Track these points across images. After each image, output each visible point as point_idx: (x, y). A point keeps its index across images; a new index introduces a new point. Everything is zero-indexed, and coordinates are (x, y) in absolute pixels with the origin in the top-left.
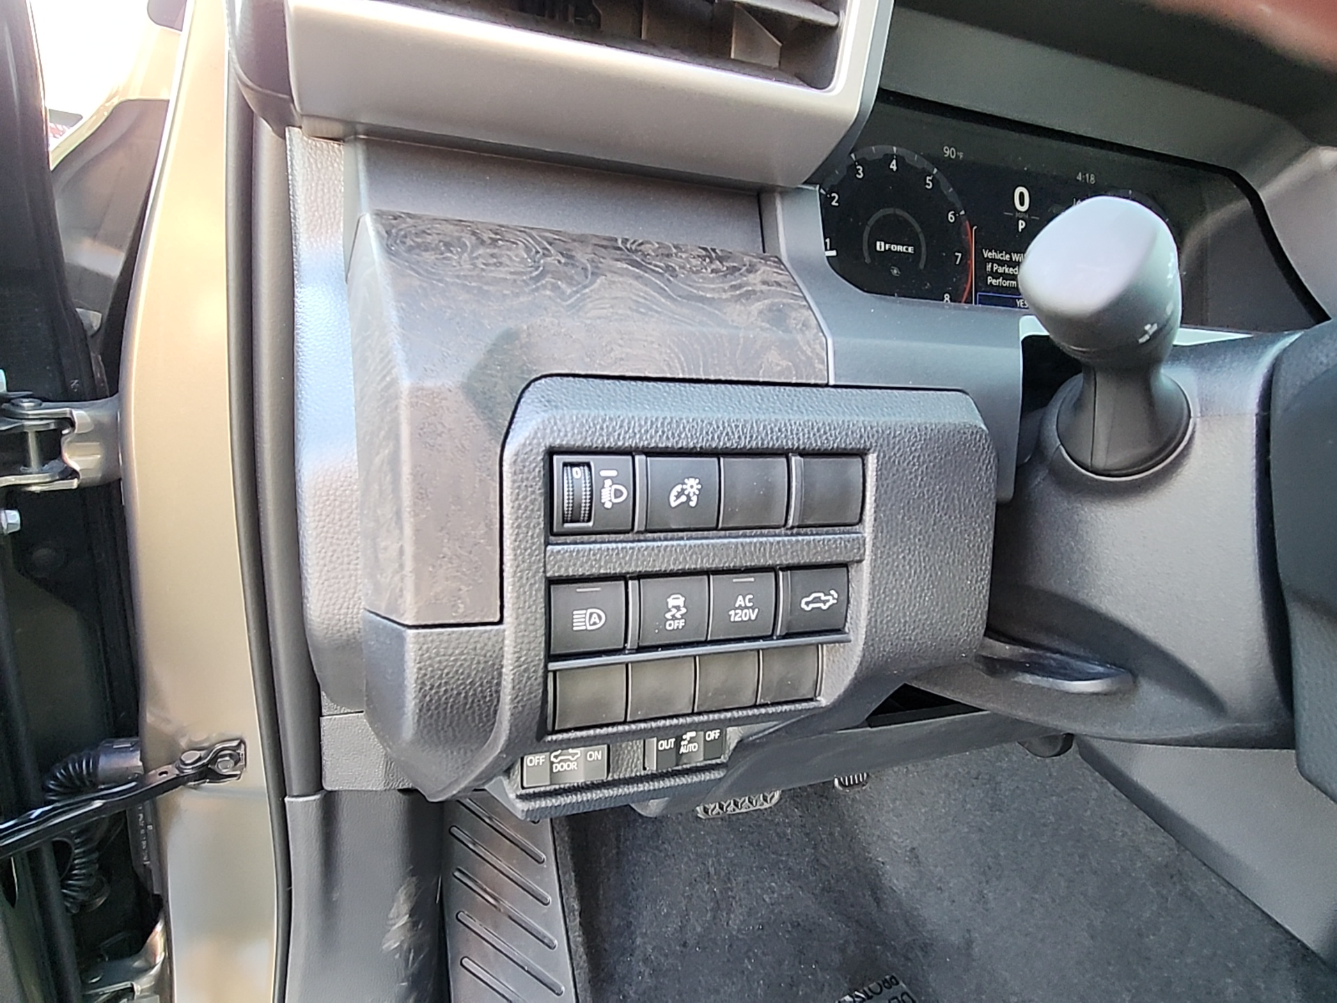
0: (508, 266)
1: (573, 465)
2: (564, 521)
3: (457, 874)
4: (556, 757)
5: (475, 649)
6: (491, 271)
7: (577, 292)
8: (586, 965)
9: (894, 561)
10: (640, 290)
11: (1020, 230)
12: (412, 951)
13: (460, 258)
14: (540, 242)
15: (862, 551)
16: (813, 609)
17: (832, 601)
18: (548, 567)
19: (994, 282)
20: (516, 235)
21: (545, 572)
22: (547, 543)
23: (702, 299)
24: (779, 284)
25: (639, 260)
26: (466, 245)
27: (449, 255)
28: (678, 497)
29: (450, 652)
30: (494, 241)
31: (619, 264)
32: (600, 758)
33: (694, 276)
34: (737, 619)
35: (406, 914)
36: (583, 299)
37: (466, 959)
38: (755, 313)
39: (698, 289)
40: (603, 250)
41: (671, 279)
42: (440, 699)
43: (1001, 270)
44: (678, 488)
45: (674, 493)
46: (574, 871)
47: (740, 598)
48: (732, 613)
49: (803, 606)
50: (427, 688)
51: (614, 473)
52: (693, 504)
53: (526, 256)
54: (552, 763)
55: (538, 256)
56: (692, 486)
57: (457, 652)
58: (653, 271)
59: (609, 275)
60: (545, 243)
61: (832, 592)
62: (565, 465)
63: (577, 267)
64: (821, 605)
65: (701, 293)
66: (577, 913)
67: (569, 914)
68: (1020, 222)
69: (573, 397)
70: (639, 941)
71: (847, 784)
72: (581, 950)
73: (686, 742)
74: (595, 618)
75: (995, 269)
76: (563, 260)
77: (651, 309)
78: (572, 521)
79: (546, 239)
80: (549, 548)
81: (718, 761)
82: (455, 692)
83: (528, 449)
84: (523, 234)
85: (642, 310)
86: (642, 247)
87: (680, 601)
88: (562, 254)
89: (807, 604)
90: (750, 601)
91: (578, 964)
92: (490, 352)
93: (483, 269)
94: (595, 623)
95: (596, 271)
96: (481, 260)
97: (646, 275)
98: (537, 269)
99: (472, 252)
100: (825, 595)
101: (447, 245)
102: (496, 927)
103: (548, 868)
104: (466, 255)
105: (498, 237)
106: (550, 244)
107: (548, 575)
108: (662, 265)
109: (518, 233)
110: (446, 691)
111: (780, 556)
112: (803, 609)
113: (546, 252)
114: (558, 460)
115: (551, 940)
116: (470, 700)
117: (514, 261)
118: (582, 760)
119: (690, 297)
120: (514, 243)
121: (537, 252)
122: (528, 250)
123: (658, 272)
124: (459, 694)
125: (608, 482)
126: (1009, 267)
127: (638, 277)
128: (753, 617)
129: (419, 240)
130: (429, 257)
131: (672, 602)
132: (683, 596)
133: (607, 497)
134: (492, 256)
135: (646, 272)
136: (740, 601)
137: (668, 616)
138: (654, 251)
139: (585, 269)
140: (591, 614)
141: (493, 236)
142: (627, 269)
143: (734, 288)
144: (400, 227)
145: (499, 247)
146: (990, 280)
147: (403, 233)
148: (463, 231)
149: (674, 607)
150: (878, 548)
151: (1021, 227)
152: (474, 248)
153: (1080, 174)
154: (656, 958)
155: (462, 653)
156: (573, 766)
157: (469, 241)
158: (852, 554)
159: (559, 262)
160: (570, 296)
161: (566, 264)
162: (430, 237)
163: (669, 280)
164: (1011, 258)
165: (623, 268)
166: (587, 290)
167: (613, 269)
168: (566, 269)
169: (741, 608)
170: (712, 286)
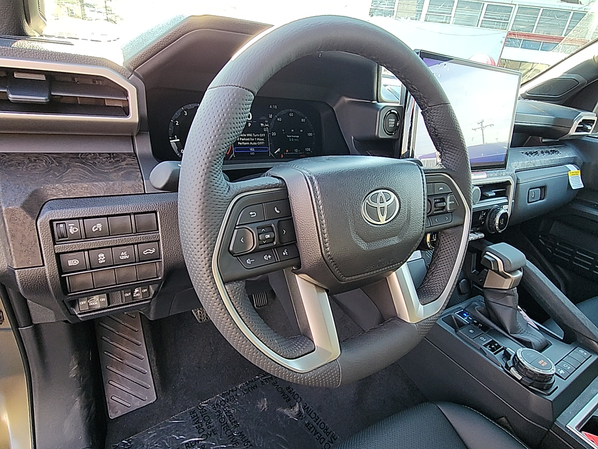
0: (39, 169)
1: (60, 224)
2: (59, 238)
3: (105, 353)
4: (90, 301)
5: (37, 273)
6: (33, 171)
7: (60, 175)
8: (159, 378)
9: (169, 239)
10: (82, 172)
11: (249, 126)
12: (82, 377)
13: (23, 168)
14: (51, 159)
15: (159, 237)
16: (147, 254)
17: (154, 251)
18: (56, 250)
19: (241, 144)
20: (44, 157)
21: (55, 252)
22: (55, 244)
23: (103, 173)
24: (131, 164)
25: (84, 161)
26: (25, 163)
27: (19, 167)
28: (95, 228)
29: (29, 274)
30: (35, 160)
31: (77, 164)
32: (105, 300)
33: (102, 165)
34: (122, 258)
35: (76, 365)
36: (62, 177)
37: (111, 381)
38: (120, 175)
39: (102, 169)
40: (72, 159)
41: (94, 167)
42: (29, 287)
43: (243, 140)
44: (95, 226)
45: (93, 228)
46: (153, 347)
47: (122, 253)
48: (120, 257)
49: (144, 253)
50: (24, 284)
51: (73, 225)
52: (100, 230)
53: (45, 165)
54: (89, 303)
55: (50, 164)
56: (99, 226)
57: (31, 274)
58: (88, 165)
59: (72, 168)
60: (53, 159)
61: (153, 249)
62: (57, 224)
63: (62, 166)
64: (150, 252)
65: (103, 171)
66: (155, 361)
67: (152, 362)
68: (249, 123)
69: (59, 206)
70: (182, 369)
71: (259, 306)
72: (157, 373)
73: (135, 294)
74: (75, 262)
75: (240, 139)
76: (58, 165)
77: (85, 178)
78: (62, 238)
79: (53, 157)
80: (55, 246)
81: (149, 298)
82: (33, 285)
83: (44, 221)
84: (46, 157)
85: (82, 178)
86: (87, 157)
87: (103, 255)
88: (57, 162)
89: (145, 252)
90: (126, 253)
91: (156, 378)
92: (30, 196)
93: (30, 171)
94: (75, 263)
95: (68, 167)
96: (30, 168)
97: (86, 166)
98: (48, 168)
99: (27, 165)
100: (151, 249)
101: (19, 164)
102: (122, 369)
103: (142, 347)
104: (25, 167)
105: (37, 159)
106: (54, 159)
107: (56, 252)
108: (92, 162)
109: (44, 156)
110: (30, 285)
111: (131, 241)
112: (144, 254)
113: (53, 162)
114: (55, 223)
115: (144, 371)
116: (39, 286)
117: (41, 167)
118: (99, 301)
119: (99, 172)
120: (42, 160)
121: (49, 163)
122: (46, 162)
123: (90, 165)
124: (34, 285)
125: (71, 227)
126: (246, 138)
127: (82, 168)
128: (128, 257)
129: (9, 163)
130: (12, 168)
131: (99, 256)
132: (103, 253)
133: (72, 231)
134: (34, 166)
135: (86, 165)
136: (122, 254)
137: (99, 259)
138: (91, 157)
139: (65, 167)
140: (74, 261)
141: (35, 159)
142: (79, 165)
143: (115, 167)
144: (3, 159)
145: (36, 163)
146: (239, 143)
147: (4, 161)
148: (25, 158)
149: (101, 257)
150: (164, 236)
151: (249, 125)
152: (28, 163)
153: (271, 106)
154: (188, 373)
155: (33, 274)
156: (96, 303)
157: (26, 161)
158: (155, 239)
159: (56, 165)
160: (58, 176)
161: (58, 166)
162: (13, 162)
163: (93, 168)
164: (246, 135)
165: (77, 165)
166: (64, 174)
167: (75, 166)
168: (58, 167)
169: (123, 255)
170: (108, 168)
